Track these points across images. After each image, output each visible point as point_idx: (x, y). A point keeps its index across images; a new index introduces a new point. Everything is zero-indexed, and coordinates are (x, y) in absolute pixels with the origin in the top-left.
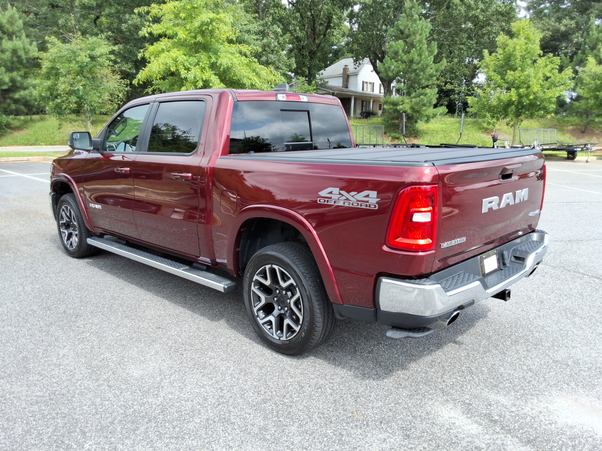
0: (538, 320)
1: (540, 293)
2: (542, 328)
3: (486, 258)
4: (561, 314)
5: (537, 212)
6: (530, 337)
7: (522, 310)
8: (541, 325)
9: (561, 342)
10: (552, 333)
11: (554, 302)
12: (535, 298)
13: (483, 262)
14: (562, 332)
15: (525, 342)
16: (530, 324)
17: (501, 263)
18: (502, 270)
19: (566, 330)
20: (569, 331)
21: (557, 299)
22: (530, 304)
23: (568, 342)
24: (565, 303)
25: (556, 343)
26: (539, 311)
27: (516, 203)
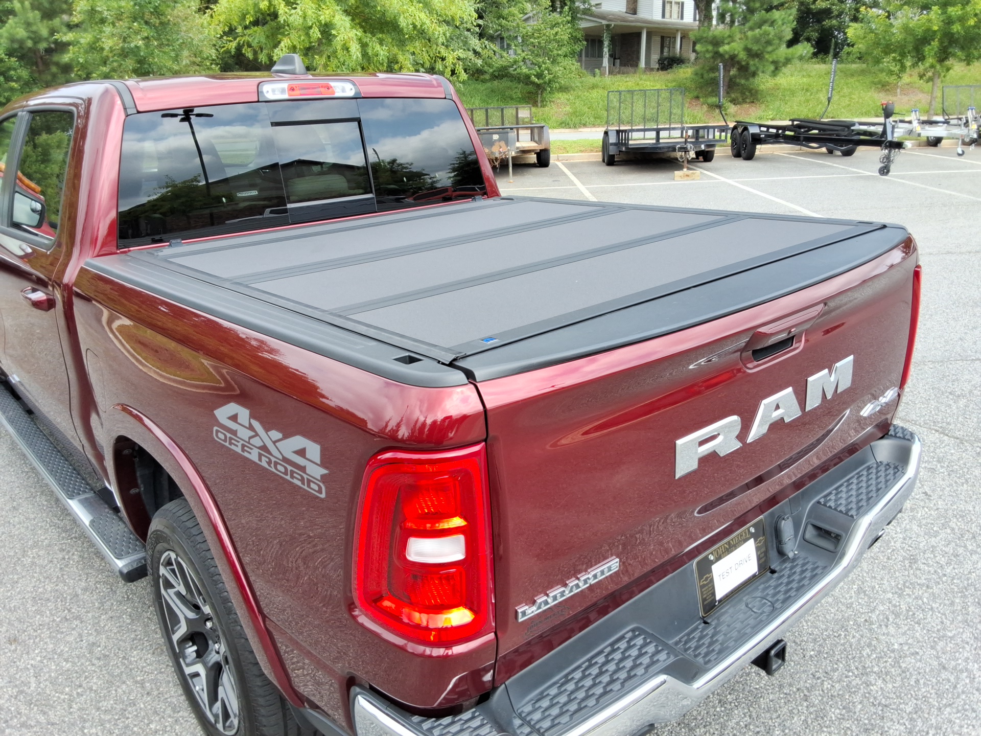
0: (892, 630)
1: (915, 528)
2: (897, 662)
3: (718, 558)
4: (952, 604)
5: (890, 394)
6: (857, 698)
7: (860, 590)
8: (896, 646)
9: (933, 721)
10: (917, 681)
11: (943, 561)
12: (898, 545)
13: (710, 571)
14: (945, 674)
15: (842, 718)
16: (869, 645)
17: (773, 554)
18: (773, 572)
19: (955, 668)
20: (961, 671)
21: (949, 550)
22: (884, 568)
23: (953, 717)
24: (968, 566)
25: (919, 723)
26: (900, 596)
27: (808, 408)
